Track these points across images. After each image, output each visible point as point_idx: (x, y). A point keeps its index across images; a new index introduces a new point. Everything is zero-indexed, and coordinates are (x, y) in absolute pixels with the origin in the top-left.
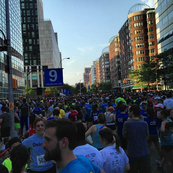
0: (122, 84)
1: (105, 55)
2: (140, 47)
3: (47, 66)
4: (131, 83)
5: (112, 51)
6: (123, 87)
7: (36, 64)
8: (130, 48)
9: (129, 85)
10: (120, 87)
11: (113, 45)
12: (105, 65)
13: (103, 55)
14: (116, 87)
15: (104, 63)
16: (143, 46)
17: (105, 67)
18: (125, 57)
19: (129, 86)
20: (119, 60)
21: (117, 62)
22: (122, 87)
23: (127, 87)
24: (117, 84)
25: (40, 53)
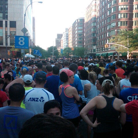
0: (97, 51)
1: (79, 20)
2: (123, 9)
3: (16, 22)
4: (109, 50)
5: (88, 15)
6: (99, 53)
7: (2, 18)
8: (111, 11)
9: (106, 51)
10: (94, 53)
11: (90, 8)
12: (78, 30)
13: (78, 20)
14: (89, 53)
15: (78, 28)
16: (127, 8)
17: (78, 32)
18: (104, 20)
19: (106, 53)
20: (95, 25)
21: (93, 26)
22: (97, 54)
23: (103, 53)
24: (92, 50)
25: (8, 5)
